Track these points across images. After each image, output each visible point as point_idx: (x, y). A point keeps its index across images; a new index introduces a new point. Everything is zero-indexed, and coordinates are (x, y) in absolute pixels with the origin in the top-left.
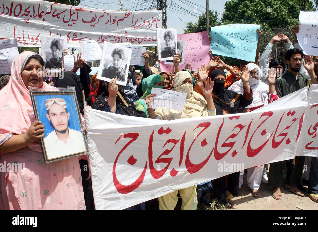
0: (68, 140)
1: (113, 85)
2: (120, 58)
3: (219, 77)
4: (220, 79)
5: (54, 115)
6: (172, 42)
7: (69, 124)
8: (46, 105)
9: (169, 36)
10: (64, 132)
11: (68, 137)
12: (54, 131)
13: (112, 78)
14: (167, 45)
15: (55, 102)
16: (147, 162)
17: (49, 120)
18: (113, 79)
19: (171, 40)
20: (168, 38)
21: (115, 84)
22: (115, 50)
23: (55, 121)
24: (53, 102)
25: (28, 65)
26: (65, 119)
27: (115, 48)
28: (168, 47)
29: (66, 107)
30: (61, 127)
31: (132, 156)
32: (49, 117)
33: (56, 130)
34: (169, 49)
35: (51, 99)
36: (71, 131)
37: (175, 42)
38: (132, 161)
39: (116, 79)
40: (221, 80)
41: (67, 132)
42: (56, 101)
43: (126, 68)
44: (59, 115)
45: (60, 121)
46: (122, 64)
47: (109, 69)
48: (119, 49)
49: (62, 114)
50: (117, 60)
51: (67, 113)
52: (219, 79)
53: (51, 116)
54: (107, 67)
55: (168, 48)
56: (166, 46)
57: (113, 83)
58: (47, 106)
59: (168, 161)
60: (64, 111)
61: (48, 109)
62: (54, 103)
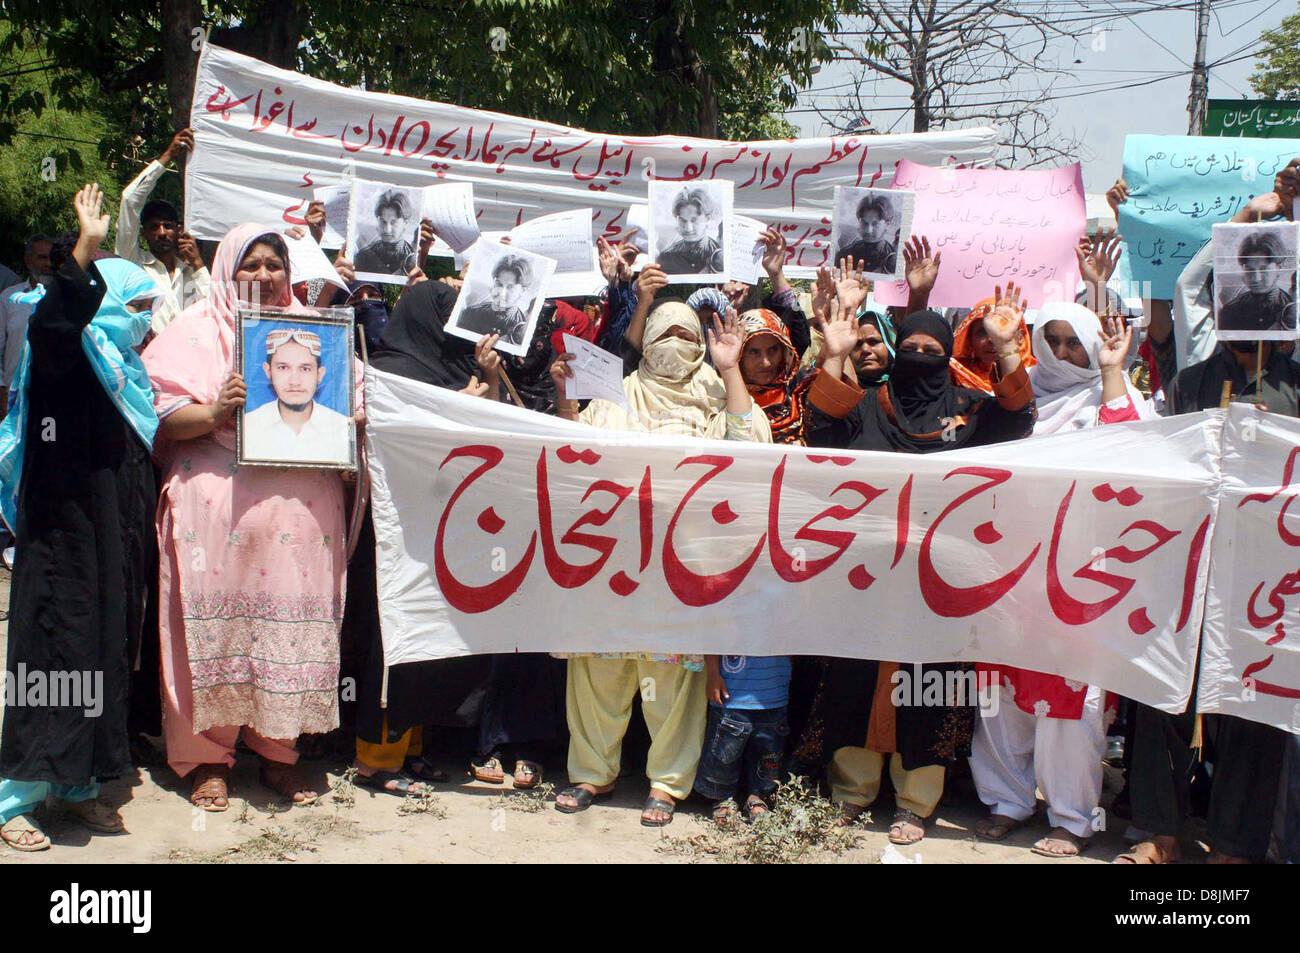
0: (306, 427)
1: (484, 351)
2: (518, 281)
3: (914, 341)
4: (916, 349)
5: (284, 367)
6: (707, 226)
7: (317, 395)
8: (268, 342)
9: (698, 205)
10: (297, 408)
11: (308, 423)
12: (276, 403)
13: (484, 333)
14: (685, 234)
15: (292, 338)
16: (535, 532)
17: (269, 376)
18: (488, 335)
19: (702, 216)
20: (689, 212)
21: (493, 349)
22: (506, 260)
23: (281, 380)
24: (286, 339)
25: (250, 260)
26: (309, 381)
27: (504, 255)
28: (688, 240)
29: (318, 354)
30: (297, 395)
31: (491, 510)
32: (270, 370)
33: (281, 402)
34: (694, 245)
35: (284, 331)
36: (319, 409)
37: (722, 224)
38: (490, 522)
39: (496, 336)
40: (920, 350)
41: (307, 410)
42: (297, 338)
43: (529, 310)
44: (295, 371)
45: (295, 382)
46: (520, 297)
47: (480, 309)
48: (517, 258)
49: (305, 367)
50: (508, 288)
51: (319, 367)
52: (914, 347)
53: (274, 369)
54: (475, 304)
55: (689, 244)
56: (681, 238)
57: (487, 346)
58: (270, 346)
59: (606, 545)
60: (313, 361)
61: (269, 352)
62: (288, 341)
